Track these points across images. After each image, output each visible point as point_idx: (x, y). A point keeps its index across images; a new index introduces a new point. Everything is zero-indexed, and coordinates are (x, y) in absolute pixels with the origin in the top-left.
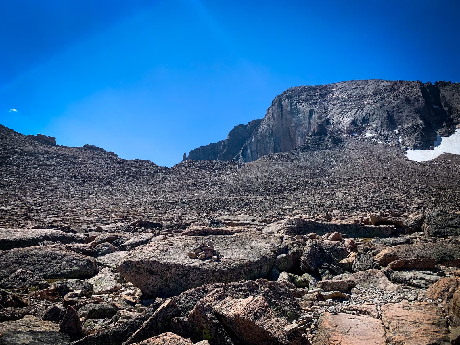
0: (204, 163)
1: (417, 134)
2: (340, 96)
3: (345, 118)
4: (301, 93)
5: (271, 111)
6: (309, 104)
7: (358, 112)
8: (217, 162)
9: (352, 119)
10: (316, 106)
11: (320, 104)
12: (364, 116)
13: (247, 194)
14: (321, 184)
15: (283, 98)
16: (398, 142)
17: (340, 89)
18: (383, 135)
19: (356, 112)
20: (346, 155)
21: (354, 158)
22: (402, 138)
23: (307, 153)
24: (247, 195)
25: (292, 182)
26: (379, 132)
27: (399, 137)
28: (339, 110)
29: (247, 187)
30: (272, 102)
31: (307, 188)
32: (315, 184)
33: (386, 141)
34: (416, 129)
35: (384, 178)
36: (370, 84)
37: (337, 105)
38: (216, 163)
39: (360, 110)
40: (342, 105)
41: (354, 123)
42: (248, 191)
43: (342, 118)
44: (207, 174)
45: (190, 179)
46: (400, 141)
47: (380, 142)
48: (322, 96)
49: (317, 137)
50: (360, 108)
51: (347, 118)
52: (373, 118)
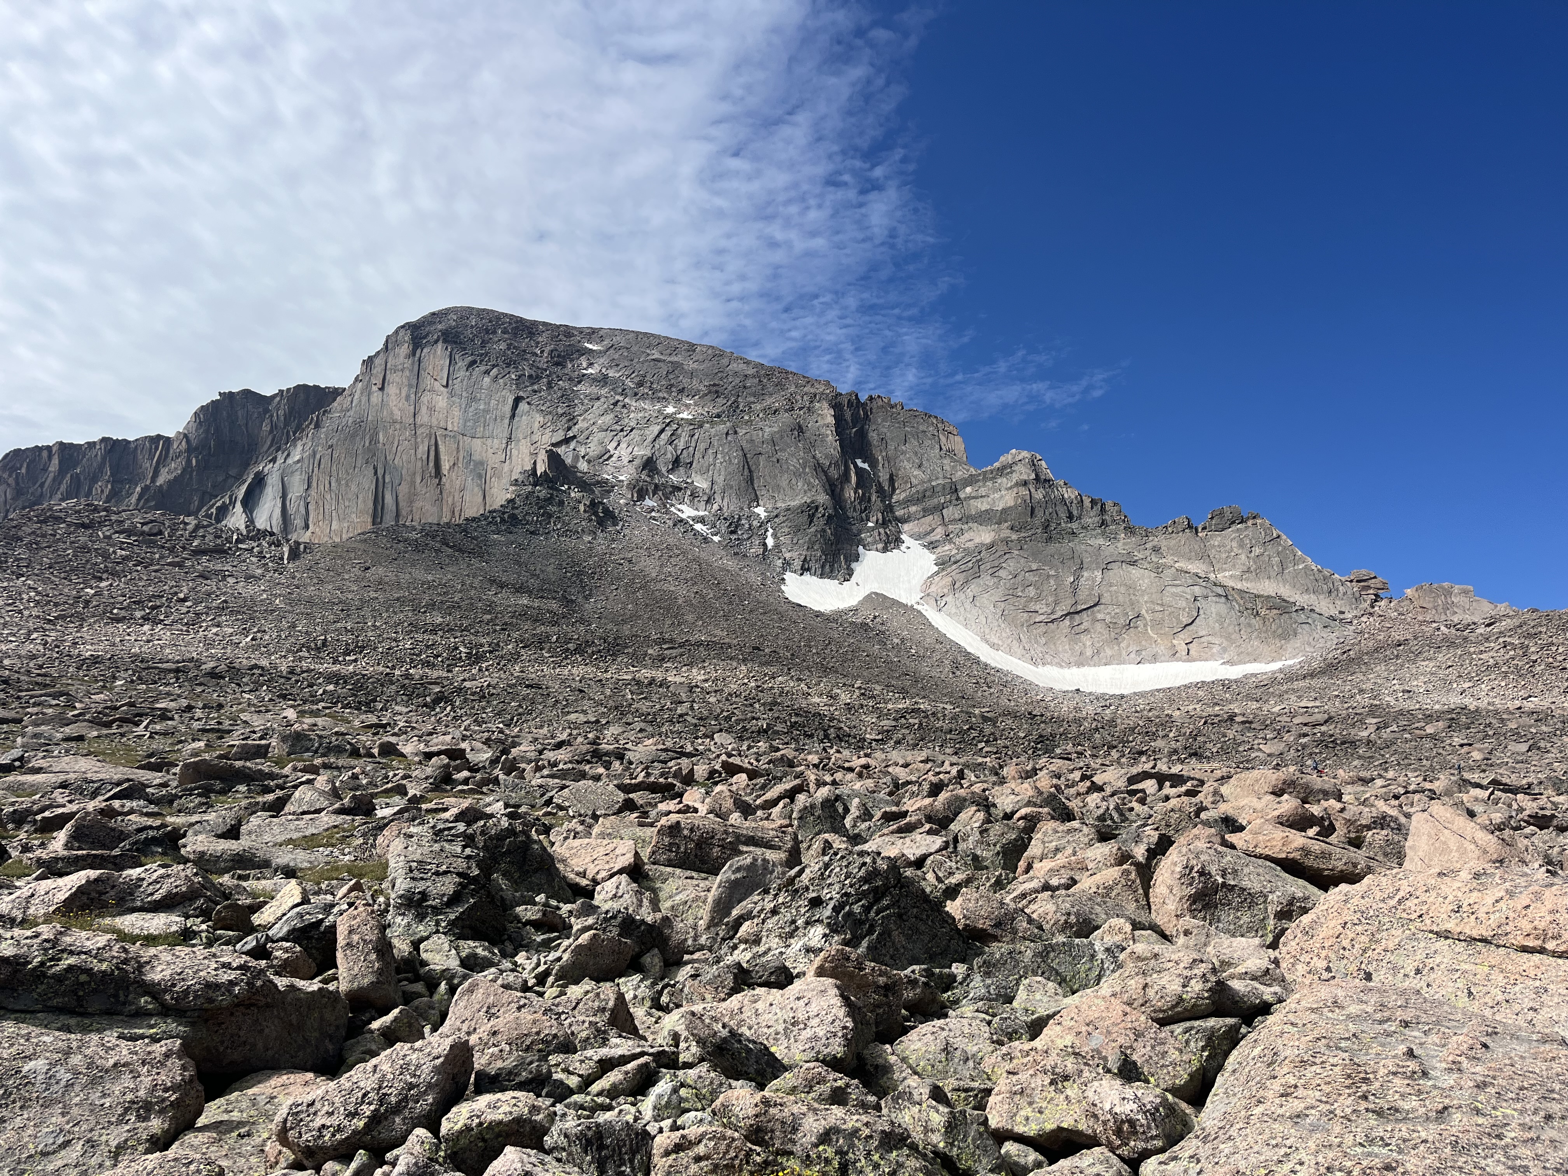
0: (152, 521)
1: (813, 530)
2: (611, 373)
3: (623, 445)
4: (487, 331)
5: (378, 370)
6: (513, 377)
7: (662, 436)
8: (204, 527)
9: (643, 452)
10: (536, 387)
11: (550, 386)
12: (679, 452)
13: (353, 658)
14: (590, 646)
15: (427, 335)
16: (765, 545)
17: (612, 351)
18: (725, 519)
19: (658, 436)
20: (630, 561)
21: (654, 575)
22: (775, 536)
23: (512, 537)
24: (355, 661)
25: (495, 631)
26: (716, 507)
27: (767, 530)
28: (609, 419)
29: (351, 631)
30: (387, 341)
31: (547, 655)
32: (571, 646)
33: (733, 537)
34: (811, 518)
35: (754, 648)
36: (701, 358)
37: (602, 400)
38: (197, 527)
39: (668, 432)
40: (615, 404)
41: (649, 465)
42: (357, 646)
43: (613, 444)
44: (169, 564)
45: (105, 576)
46: (770, 542)
47: (716, 539)
48: (560, 360)
49: (542, 492)
50: (668, 425)
51: (630, 449)
52: (705, 463)
